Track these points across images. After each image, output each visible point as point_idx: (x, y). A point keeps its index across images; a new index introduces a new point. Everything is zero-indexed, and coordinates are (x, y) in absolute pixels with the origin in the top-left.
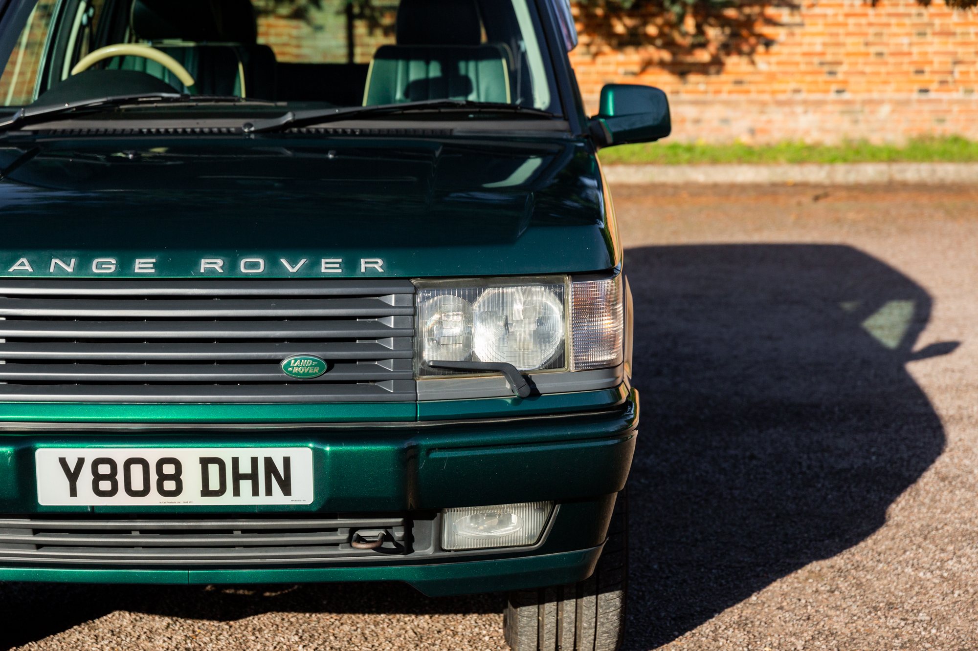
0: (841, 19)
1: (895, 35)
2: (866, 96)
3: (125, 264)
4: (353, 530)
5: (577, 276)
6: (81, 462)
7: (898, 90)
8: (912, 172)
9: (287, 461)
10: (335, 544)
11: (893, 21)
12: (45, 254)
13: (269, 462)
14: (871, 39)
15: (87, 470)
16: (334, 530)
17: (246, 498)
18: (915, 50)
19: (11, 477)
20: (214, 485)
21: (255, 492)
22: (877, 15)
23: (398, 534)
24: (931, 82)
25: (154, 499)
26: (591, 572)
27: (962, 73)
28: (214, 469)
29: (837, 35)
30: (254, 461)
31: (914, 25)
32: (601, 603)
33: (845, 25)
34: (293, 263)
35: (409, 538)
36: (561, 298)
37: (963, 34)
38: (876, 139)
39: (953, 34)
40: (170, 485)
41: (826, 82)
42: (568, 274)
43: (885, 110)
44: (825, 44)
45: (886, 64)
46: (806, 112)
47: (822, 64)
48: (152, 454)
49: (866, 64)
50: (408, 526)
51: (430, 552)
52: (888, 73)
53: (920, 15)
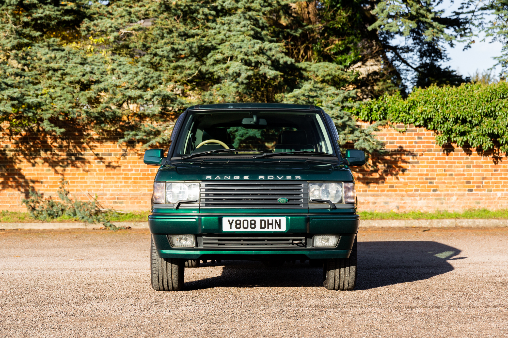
0: (434, 160)
1: (457, 167)
2: (446, 193)
3: (242, 177)
4: (294, 240)
5: (345, 182)
6: (233, 220)
7: (459, 190)
8: (465, 223)
9: (280, 220)
10: (288, 244)
11: (456, 161)
12: (223, 175)
13: (276, 221)
14: (447, 168)
15: (234, 222)
16: (288, 240)
17: (270, 229)
18: (466, 173)
19: (217, 224)
20: (263, 226)
21: (272, 228)
22: (448, 159)
23: (304, 241)
24: (473, 187)
25: (249, 229)
26: (349, 257)
27: (486, 183)
28: (263, 222)
29: (433, 167)
30: (272, 220)
31: (465, 163)
32: (351, 269)
33: (436, 163)
34: (280, 177)
35: (306, 243)
36: (341, 186)
37: (486, 166)
38: (451, 211)
39: (482, 167)
40: (253, 226)
41: (428, 187)
42: (343, 181)
43: (454, 198)
44: (427, 171)
45: (454, 179)
46: (421, 199)
47: (427, 179)
48: (249, 219)
49: (445, 179)
50: (306, 240)
51: (311, 247)
52: (455, 183)
53: (467, 158)
